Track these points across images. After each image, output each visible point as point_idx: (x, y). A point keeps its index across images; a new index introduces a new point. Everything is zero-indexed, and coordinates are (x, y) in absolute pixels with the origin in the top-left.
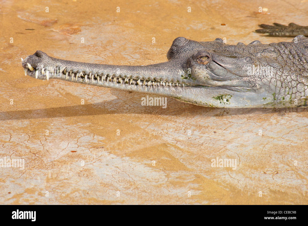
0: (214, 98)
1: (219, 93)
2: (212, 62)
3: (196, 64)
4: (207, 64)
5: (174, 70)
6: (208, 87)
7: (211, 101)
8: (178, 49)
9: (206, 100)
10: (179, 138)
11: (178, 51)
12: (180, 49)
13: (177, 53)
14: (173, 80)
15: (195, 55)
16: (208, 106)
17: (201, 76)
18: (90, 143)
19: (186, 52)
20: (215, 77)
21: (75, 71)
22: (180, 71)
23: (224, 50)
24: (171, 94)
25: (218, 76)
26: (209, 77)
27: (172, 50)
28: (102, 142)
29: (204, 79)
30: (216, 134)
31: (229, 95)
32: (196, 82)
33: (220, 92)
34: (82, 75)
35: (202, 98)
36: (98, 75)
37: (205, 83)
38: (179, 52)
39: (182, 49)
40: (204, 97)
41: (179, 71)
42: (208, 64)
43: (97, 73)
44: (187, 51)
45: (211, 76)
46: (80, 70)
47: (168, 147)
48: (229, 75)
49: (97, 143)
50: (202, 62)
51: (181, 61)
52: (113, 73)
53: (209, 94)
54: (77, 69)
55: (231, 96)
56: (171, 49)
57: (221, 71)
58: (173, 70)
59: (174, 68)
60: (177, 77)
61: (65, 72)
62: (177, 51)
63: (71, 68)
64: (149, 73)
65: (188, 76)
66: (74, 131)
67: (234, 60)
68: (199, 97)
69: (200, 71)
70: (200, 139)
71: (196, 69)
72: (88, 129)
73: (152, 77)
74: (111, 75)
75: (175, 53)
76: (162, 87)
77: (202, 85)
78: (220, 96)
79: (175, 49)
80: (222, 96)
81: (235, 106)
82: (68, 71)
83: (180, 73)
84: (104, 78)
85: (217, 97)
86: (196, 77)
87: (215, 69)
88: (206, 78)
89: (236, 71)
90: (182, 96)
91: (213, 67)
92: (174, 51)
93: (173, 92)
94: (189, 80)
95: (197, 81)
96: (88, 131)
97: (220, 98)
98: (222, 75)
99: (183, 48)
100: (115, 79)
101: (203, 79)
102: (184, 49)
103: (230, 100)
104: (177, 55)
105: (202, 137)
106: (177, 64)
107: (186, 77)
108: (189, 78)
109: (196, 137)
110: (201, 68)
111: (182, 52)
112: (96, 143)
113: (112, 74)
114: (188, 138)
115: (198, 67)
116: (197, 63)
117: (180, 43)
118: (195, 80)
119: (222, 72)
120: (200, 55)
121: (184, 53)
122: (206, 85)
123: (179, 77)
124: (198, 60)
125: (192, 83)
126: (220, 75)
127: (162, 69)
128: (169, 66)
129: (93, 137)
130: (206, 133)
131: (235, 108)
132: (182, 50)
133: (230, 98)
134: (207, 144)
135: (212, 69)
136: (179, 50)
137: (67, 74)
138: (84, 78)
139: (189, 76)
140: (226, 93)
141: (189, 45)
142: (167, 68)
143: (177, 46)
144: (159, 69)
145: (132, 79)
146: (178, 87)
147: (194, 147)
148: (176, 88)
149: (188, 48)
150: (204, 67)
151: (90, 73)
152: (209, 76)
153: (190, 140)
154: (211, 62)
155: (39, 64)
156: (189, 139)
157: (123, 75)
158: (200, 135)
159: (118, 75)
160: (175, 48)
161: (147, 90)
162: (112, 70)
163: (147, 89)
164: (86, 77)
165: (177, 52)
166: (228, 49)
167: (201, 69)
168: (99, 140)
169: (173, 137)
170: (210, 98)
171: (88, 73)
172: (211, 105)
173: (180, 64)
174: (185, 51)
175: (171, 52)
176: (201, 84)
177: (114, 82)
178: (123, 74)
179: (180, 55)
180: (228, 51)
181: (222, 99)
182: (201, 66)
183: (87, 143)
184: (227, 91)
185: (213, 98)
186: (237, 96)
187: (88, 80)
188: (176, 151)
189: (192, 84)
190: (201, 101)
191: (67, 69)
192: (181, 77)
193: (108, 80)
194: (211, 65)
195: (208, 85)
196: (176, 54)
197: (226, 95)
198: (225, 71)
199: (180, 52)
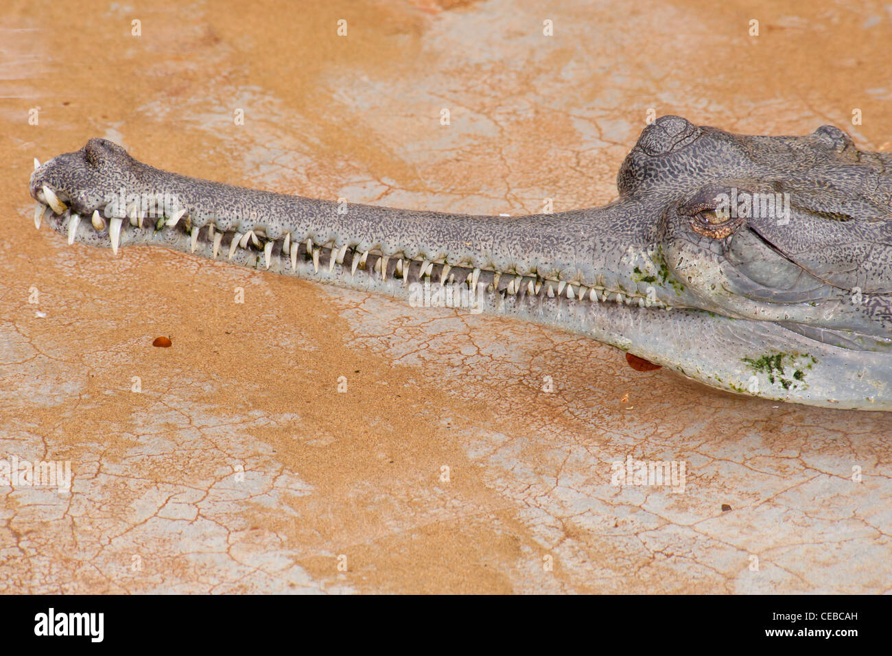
0: (747, 363)
1: (768, 345)
2: (746, 233)
3: (684, 235)
4: (726, 237)
5: (612, 246)
6: (730, 318)
7: (738, 372)
8: (651, 164)
9: (716, 367)
10: (582, 519)
11: (651, 169)
12: (658, 166)
13: (645, 178)
14: (604, 282)
15: (688, 199)
16: (727, 389)
17: (701, 280)
18: (247, 503)
19: (676, 176)
20: (751, 287)
21: (225, 224)
22: (631, 250)
23: (819, 182)
24: (594, 330)
25: (763, 288)
26: (731, 286)
27: (631, 165)
28: (292, 506)
29: (713, 292)
30: (726, 517)
31: (807, 355)
32: (684, 296)
33: (773, 342)
34: (255, 241)
35: (704, 356)
36: (315, 246)
37: (716, 306)
38: (650, 175)
39: (664, 165)
40: (710, 356)
41: (629, 251)
42: (730, 238)
43: (309, 237)
44: (681, 176)
45: (736, 282)
46: (245, 224)
47: (520, 555)
48: (806, 284)
49: (274, 507)
50: (709, 230)
51: (646, 211)
52: (375, 242)
53: (729, 344)
54: (234, 220)
55: (814, 361)
56: (630, 160)
57: (776, 270)
58: (607, 244)
59: (613, 239)
60: (618, 271)
61: (188, 227)
62: (646, 171)
63: (212, 215)
64: (513, 252)
65: (659, 273)
66: (221, 443)
67: (835, 228)
68: (694, 351)
69: (695, 262)
70: (653, 534)
71: (682, 254)
72: (272, 441)
73: (524, 266)
74: (365, 246)
75: (640, 176)
76: (561, 304)
77: (709, 309)
78: (770, 356)
79: (641, 163)
80: (779, 358)
81: (826, 396)
82: (196, 223)
83: (633, 258)
84: (339, 255)
85: (759, 358)
86: (684, 280)
87: (753, 259)
88: (718, 288)
89: (835, 272)
90: (629, 341)
91: (747, 253)
92: (637, 168)
93: (599, 325)
94: (661, 288)
95: (691, 295)
96: (271, 448)
97: (771, 363)
98: (778, 283)
99: (669, 161)
100: (382, 263)
101: (708, 291)
102: (671, 166)
103: (808, 376)
104: (644, 185)
105: (669, 523)
106: (630, 222)
107: (651, 275)
108: (660, 279)
109: (645, 524)
110: (700, 251)
111: (661, 175)
112: (268, 510)
113: (370, 246)
114: (613, 523)
115: (690, 246)
116: (690, 231)
117: (664, 140)
118: (682, 289)
119: (780, 273)
120: (704, 202)
121: (668, 180)
122: (721, 311)
123: (626, 273)
124: (692, 222)
125: (671, 297)
126: (769, 283)
127: (569, 239)
128: (598, 229)
129: (275, 479)
130: (691, 510)
131: (826, 405)
132: (662, 169)
133: (810, 367)
134: (669, 560)
135: (742, 258)
136: (654, 167)
137: (196, 232)
138: (262, 250)
139: (663, 272)
140: (794, 346)
141: (694, 152)
142: (586, 236)
143: (651, 150)
144: (557, 239)
145: (449, 268)
146: (621, 308)
147: (615, 570)
148: (611, 310)
149: (684, 165)
150: (715, 248)
151: (284, 234)
152: (731, 283)
153: (617, 531)
154: (742, 233)
155: (82, 193)
156: (616, 526)
157: (413, 252)
158: (665, 515)
159: (394, 250)
160: (642, 158)
161: (503, 308)
162: (371, 231)
163: (506, 306)
164: (269, 247)
165: (647, 175)
166: (834, 181)
167: (701, 255)
168: (285, 498)
169: (560, 513)
170: (733, 361)
171: (275, 237)
172: (737, 387)
173: (638, 226)
174: (672, 173)
175: (627, 172)
176: (703, 305)
177: (378, 273)
178: (412, 246)
179: (653, 186)
180: (832, 186)
181: (779, 368)
182: (704, 244)
183: (238, 503)
184: (798, 340)
185: (746, 360)
186: (836, 361)
187: (278, 259)
188: (538, 581)
189: (673, 301)
190: (699, 367)
191: (197, 218)
192: (632, 273)
193: (354, 266)
194: (739, 242)
195: (728, 314)
196: (642, 181)
197: (795, 355)
198: (792, 271)
199: (656, 176)
